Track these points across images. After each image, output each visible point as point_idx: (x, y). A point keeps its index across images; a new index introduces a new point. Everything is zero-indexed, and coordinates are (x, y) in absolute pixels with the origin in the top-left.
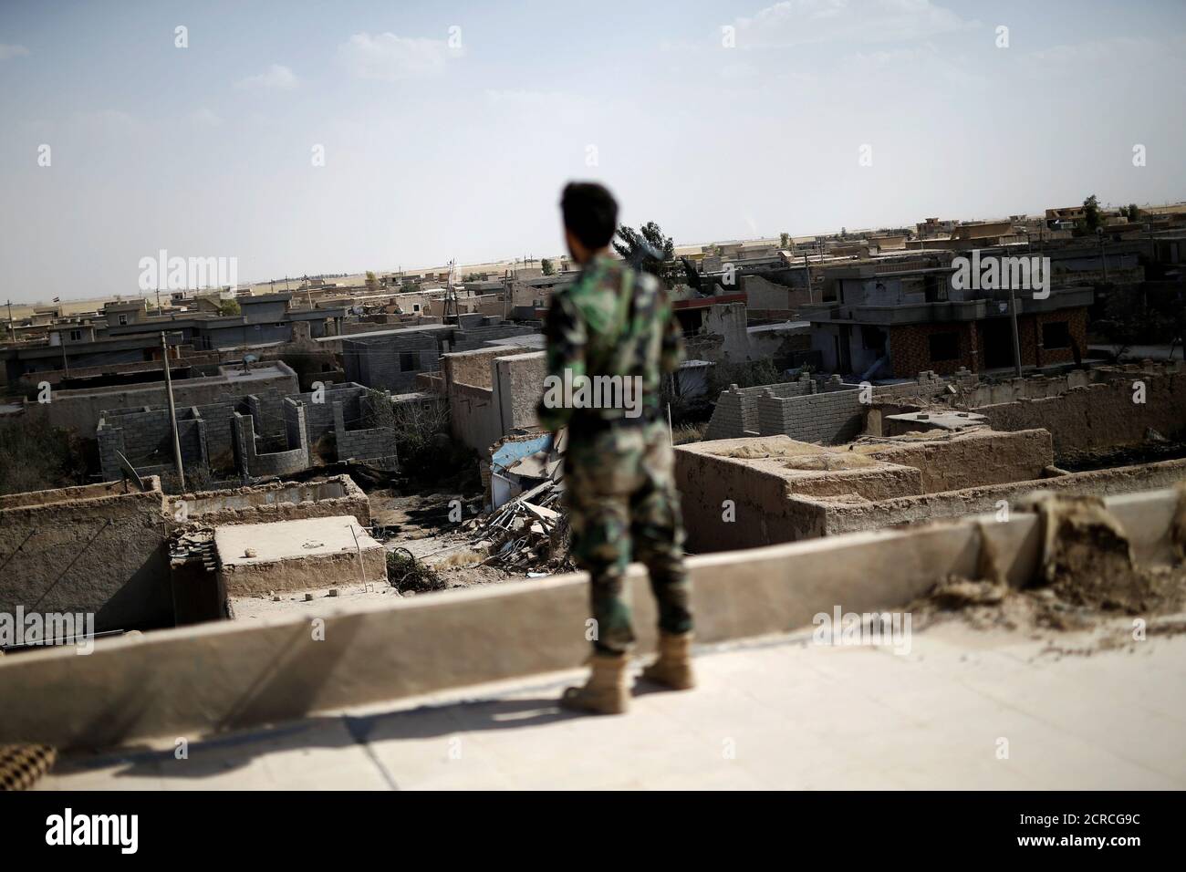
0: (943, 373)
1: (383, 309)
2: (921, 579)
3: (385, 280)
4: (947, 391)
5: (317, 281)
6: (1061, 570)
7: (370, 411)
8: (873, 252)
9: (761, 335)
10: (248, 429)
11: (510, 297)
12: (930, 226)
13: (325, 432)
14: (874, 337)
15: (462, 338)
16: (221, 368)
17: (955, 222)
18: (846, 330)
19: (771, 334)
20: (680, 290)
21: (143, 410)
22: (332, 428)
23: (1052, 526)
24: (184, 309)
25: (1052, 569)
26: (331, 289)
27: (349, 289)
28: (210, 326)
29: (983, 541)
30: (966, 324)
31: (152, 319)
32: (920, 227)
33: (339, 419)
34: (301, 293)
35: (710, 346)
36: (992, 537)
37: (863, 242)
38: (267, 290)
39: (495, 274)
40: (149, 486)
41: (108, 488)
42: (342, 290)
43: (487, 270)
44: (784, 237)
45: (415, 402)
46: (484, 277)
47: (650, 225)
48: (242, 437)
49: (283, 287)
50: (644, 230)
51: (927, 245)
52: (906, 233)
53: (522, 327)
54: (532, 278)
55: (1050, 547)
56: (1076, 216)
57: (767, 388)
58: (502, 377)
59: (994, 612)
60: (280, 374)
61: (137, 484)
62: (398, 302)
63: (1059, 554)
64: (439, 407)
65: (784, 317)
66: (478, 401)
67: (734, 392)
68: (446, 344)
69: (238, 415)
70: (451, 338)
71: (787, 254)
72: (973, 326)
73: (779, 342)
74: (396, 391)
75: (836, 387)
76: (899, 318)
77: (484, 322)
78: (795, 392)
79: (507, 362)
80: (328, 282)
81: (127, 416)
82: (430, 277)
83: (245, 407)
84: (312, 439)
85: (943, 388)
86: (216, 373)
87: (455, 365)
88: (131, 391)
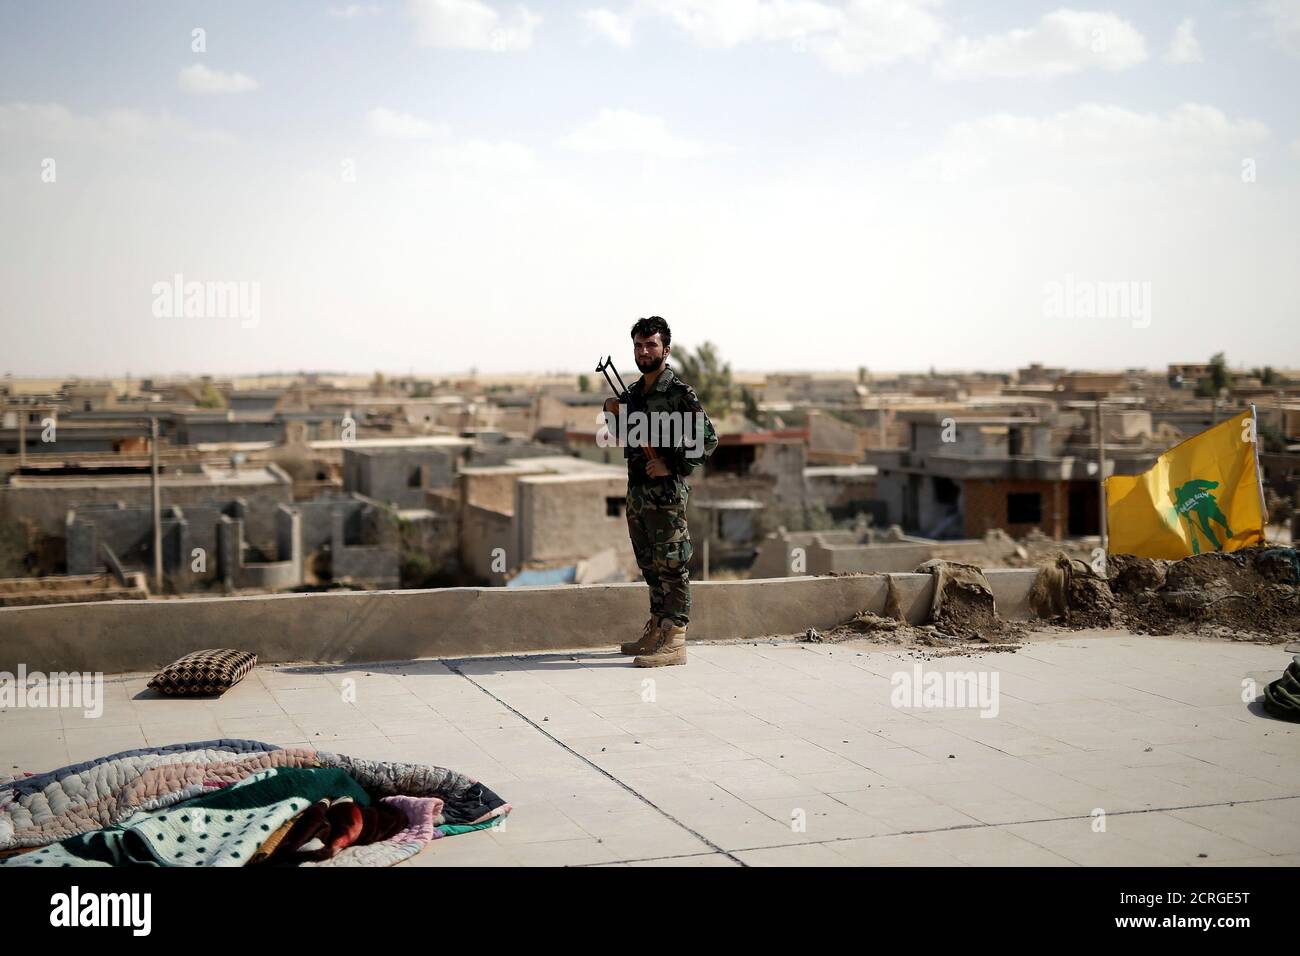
0: (1016, 536)
1: (389, 416)
2: (845, 611)
3: (393, 383)
4: (1016, 555)
5: (312, 378)
6: (944, 613)
7: (374, 525)
8: (962, 396)
9: (819, 479)
10: (236, 534)
11: (537, 415)
12: (1033, 373)
13: (320, 547)
14: (946, 490)
15: (481, 455)
16: (205, 468)
17: (1062, 371)
18: (915, 479)
19: (832, 480)
20: (734, 421)
21: (115, 506)
22: (329, 541)
23: (942, 582)
24: (157, 398)
25: (938, 613)
26: (329, 389)
27: (349, 391)
28: (189, 420)
29: (890, 587)
30: (1050, 484)
31: (122, 407)
32: (1022, 373)
33: (338, 532)
34: (294, 391)
35: (760, 488)
36: (897, 586)
37: (953, 384)
38: (255, 384)
39: (521, 387)
40: (132, 583)
41: (89, 583)
42: (341, 391)
43: (513, 381)
44: (862, 372)
45: (426, 521)
46: (509, 388)
47: (707, 345)
48: (228, 544)
49: (273, 382)
50: (699, 350)
51: (1026, 393)
52: (1005, 378)
53: (549, 448)
54: (566, 394)
55: (938, 598)
56: (1203, 374)
57: (818, 535)
58: (526, 501)
59: (889, 635)
60: (270, 479)
61: (121, 581)
62: (407, 410)
63: (944, 603)
64: (452, 528)
65: (847, 461)
66: (494, 524)
67: (780, 537)
68: (461, 461)
69: (226, 519)
70: (467, 454)
71: (862, 390)
72: (1057, 488)
73: (841, 490)
74: (402, 507)
75: (893, 539)
76: (976, 472)
77: (505, 440)
78: (847, 541)
79: (531, 485)
80: (326, 380)
81: (99, 511)
82: (445, 384)
83: (232, 510)
84: (305, 553)
85: (1012, 551)
86: (197, 470)
87: (472, 484)
88: (103, 483)
